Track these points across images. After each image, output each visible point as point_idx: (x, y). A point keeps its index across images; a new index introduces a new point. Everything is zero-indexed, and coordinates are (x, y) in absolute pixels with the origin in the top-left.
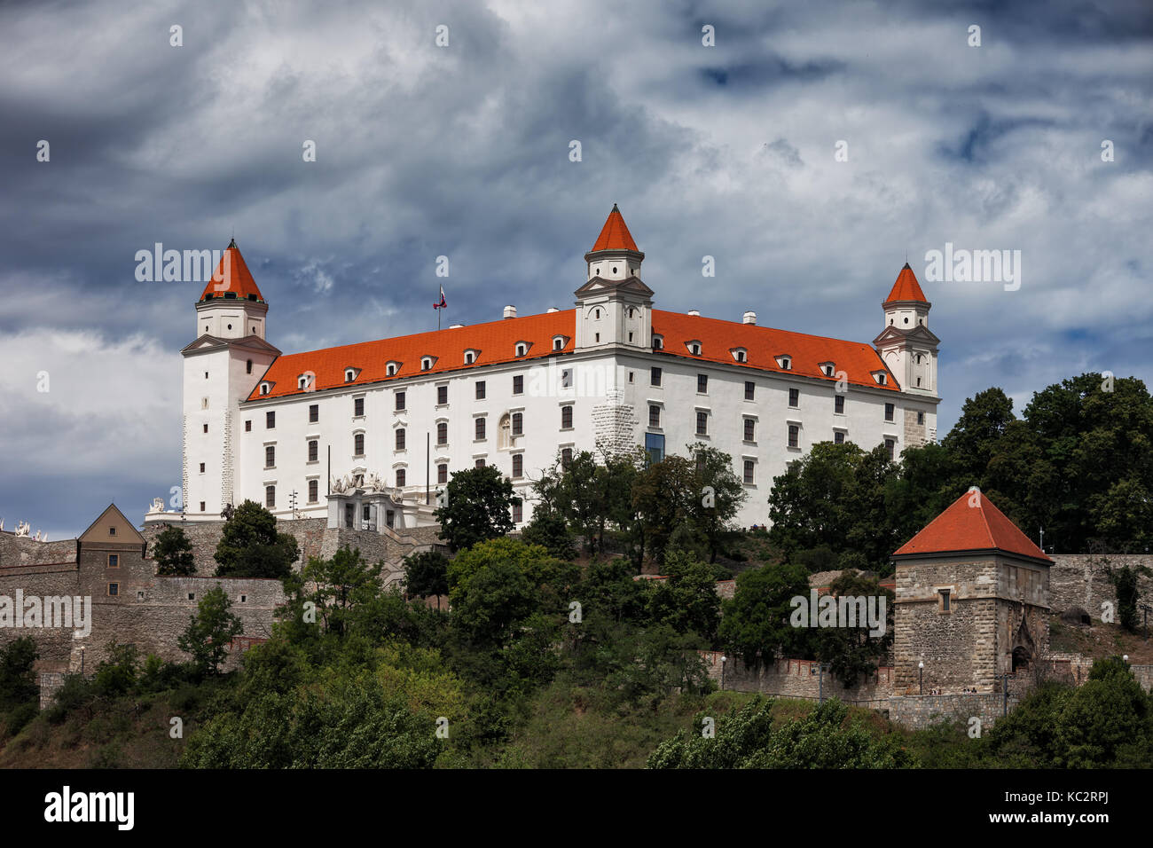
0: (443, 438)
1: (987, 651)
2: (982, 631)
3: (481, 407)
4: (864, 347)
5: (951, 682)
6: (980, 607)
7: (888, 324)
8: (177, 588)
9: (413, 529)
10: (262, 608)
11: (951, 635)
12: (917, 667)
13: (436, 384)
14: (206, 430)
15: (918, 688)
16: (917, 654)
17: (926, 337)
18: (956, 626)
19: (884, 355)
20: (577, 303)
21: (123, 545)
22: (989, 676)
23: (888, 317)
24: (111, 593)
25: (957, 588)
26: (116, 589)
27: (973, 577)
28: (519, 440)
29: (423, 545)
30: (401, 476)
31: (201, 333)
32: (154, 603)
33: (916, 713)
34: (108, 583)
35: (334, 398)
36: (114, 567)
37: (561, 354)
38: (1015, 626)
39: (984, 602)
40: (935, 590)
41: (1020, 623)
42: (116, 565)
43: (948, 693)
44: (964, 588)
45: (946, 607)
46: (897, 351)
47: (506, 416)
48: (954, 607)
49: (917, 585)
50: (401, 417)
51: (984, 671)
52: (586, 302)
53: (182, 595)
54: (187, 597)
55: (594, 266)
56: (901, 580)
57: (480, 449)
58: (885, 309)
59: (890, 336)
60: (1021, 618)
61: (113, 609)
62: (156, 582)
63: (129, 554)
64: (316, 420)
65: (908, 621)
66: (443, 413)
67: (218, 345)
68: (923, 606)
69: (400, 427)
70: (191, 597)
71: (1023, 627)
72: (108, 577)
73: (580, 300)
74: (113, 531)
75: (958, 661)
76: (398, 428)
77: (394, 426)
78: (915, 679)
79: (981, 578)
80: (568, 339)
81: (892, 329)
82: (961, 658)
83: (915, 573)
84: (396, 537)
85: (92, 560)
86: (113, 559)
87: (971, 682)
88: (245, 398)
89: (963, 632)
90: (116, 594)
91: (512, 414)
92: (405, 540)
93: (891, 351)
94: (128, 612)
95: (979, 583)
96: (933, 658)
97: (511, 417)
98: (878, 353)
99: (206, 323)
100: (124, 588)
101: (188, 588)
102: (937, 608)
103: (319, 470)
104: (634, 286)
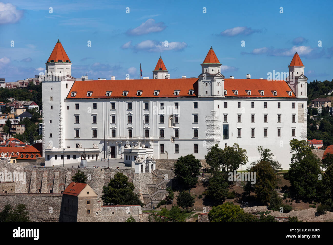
0: (147, 121)
4: (283, 81)
8: (108, 210)
10: (135, 215)
13: (144, 102)
14: (52, 108)
21: (91, 197)
24: (88, 213)
26: (89, 212)
28: (177, 125)
30: (130, 132)
32: (101, 216)
34: (87, 210)
36: (89, 204)
37: (193, 97)
42: (89, 203)
47: (172, 116)
50: (130, 112)
53: (110, 212)
54: (112, 213)
57: (162, 126)
61: (89, 218)
62: (102, 209)
63: (93, 200)
64: (96, 108)
66: (147, 112)
70: (113, 213)
72: (87, 208)
74: (88, 193)
76: (129, 115)
84: (156, 174)
85: (82, 202)
86: (88, 202)
88: (66, 98)
90: (89, 213)
92: (159, 175)
94: (93, 219)
97: (174, 116)
98: (287, 83)
100: (92, 211)
101: (112, 210)
104: (219, 76)
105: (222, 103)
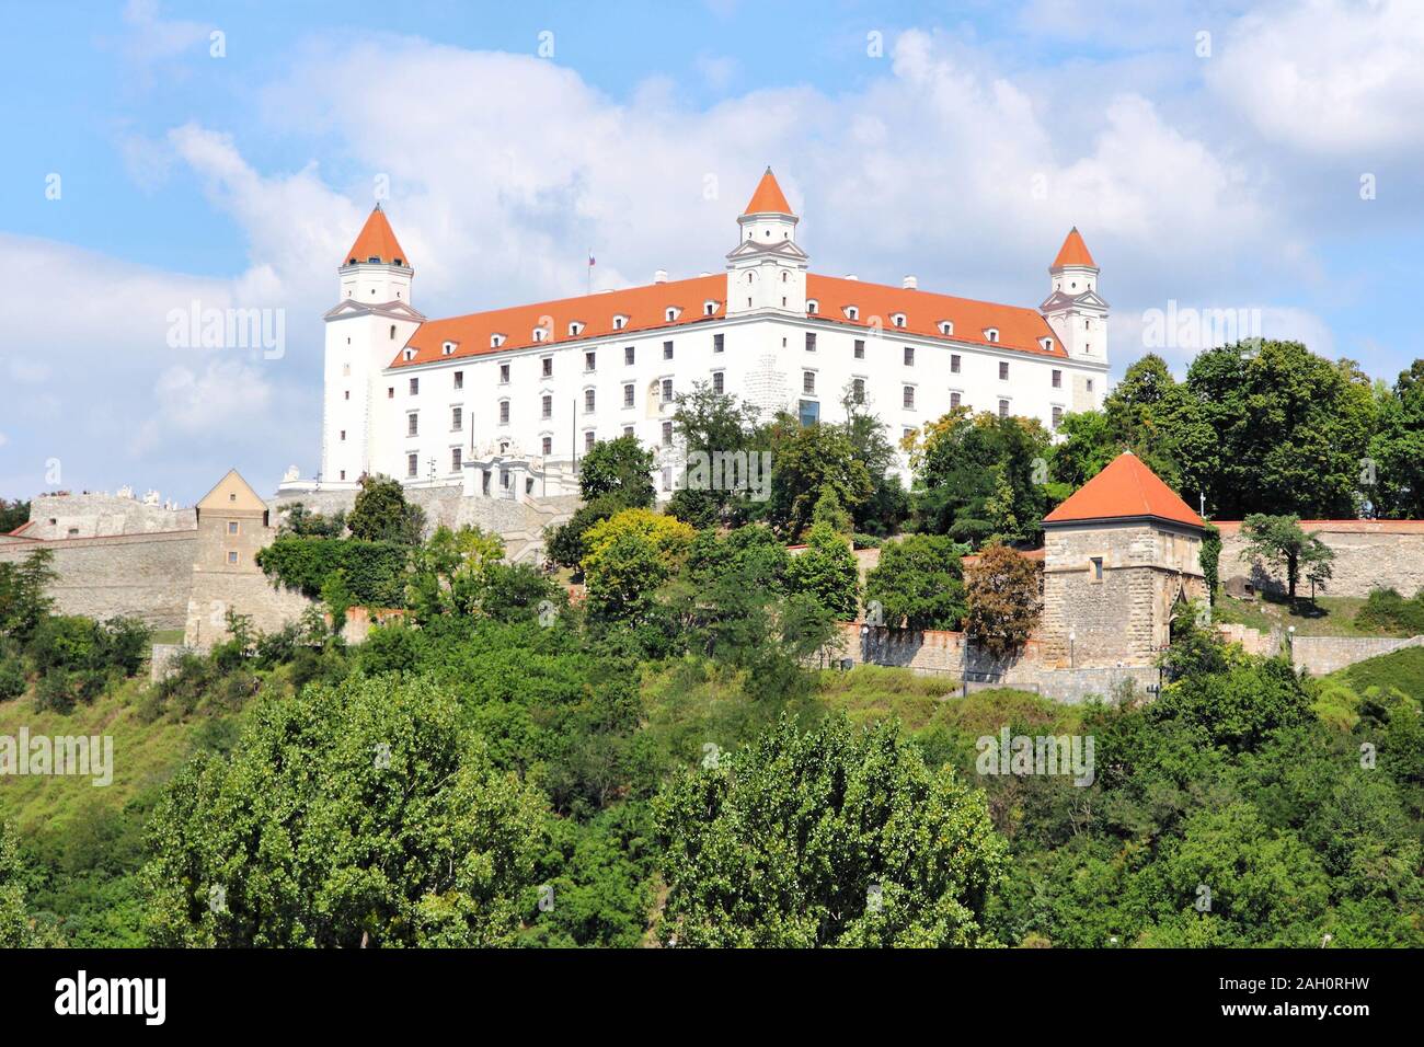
0: (591, 404)
1: (1143, 623)
2: (1137, 601)
3: (629, 373)
4: (1030, 313)
5: (1105, 655)
6: (1135, 576)
7: (1055, 289)
9: (554, 498)
11: (1104, 605)
12: (1068, 639)
13: (584, 350)
14: (347, 397)
15: (1070, 661)
16: (1069, 625)
17: (1093, 302)
18: (1109, 596)
19: (1050, 320)
20: (729, 267)
21: (244, 512)
22: (1145, 648)
23: (1055, 282)
24: (229, 561)
25: (1110, 556)
26: (236, 557)
27: (1126, 545)
28: (668, 408)
29: (563, 514)
30: (547, 444)
31: (344, 298)
33: (1067, 688)
34: (227, 550)
35: (479, 364)
36: (234, 535)
37: (712, 319)
38: (1172, 596)
39: (1138, 570)
40: (1087, 558)
41: (1178, 593)
42: (236, 532)
43: (1102, 667)
44: (1117, 555)
45: (1099, 576)
46: (1064, 317)
47: (657, 382)
48: (1107, 575)
49: (1068, 553)
50: (548, 383)
51: (1139, 643)
52: (738, 266)
55: (747, 229)
56: (1051, 547)
57: (629, 416)
58: (1052, 273)
59: (1057, 302)
60: (1179, 588)
61: (231, 577)
63: (249, 520)
64: (461, 386)
65: (1059, 591)
66: (591, 379)
67: (362, 310)
68: (1074, 575)
69: (547, 394)
71: (1182, 597)
72: (226, 545)
73: (732, 264)
74: (233, 497)
75: (1111, 632)
76: (543, 395)
77: (541, 393)
78: (1066, 651)
79: (1135, 545)
80: (723, 303)
81: (1059, 295)
82: (1114, 629)
83: (1066, 541)
84: (536, 506)
85: (211, 527)
86: (234, 526)
87: (1126, 655)
88: (388, 366)
89: (1117, 602)
90: (235, 561)
91: (661, 381)
92: (545, 509)
93: (1058, 316)
94: (248, 580)
95: (1133, 550)
96: (1085, 630)
97: (661, 384)
98: (1044, 318)
99: (350, 287)
100: (245, 556)
102: (1091, 576)
103: (462, 438)
104: (787, 250)
105: (798, 335)
